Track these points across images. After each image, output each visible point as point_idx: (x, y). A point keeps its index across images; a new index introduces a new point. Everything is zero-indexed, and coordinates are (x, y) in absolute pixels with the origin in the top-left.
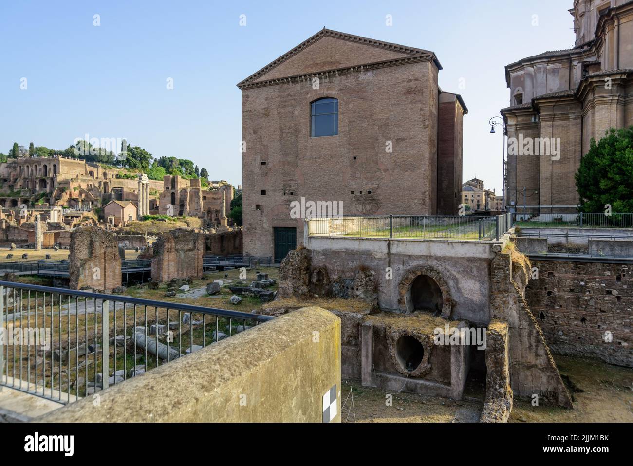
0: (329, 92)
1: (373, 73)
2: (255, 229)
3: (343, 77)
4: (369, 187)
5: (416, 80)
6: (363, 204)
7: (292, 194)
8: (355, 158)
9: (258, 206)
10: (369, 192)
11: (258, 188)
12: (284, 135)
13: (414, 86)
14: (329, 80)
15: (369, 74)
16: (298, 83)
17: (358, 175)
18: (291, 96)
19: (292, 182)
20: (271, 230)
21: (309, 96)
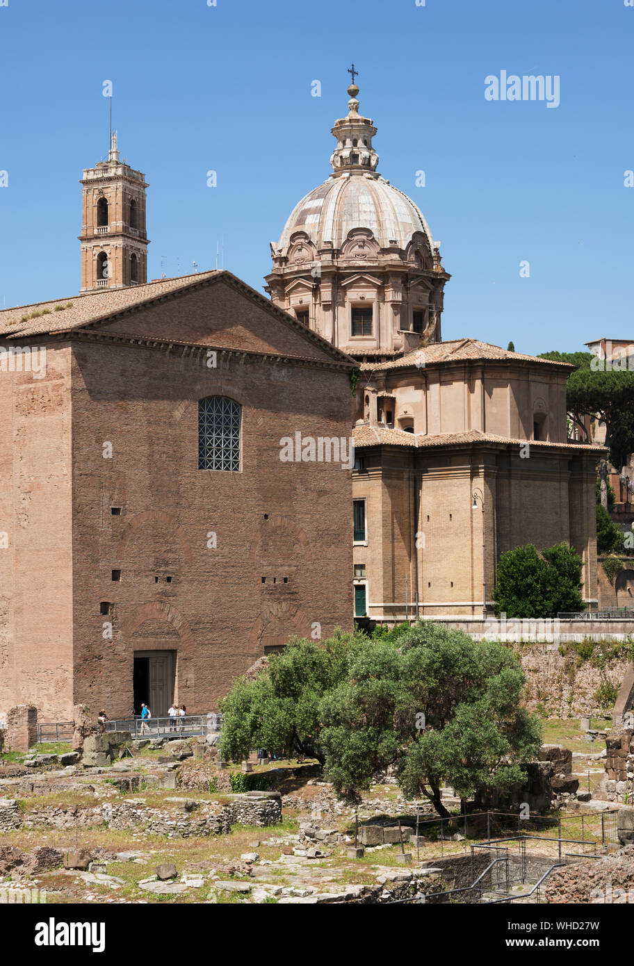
0: (229, 388)
1: (289, 372)
2: (100, 658)
3: (250, 368)
4: (284, 571)
5: (339, 399)
6: (278, 600)
7: (169, 579)
8: (266, 517)
9: (105, 607)
10: (286, 580)
11: (106, 566)
12: (156, 456)
13: (336, 409)
14: (230, 365)
15: (283, 372)
16: (180, 356)
17: (271, 548)
18: (168, 379)
19: (171, 555)
20: (130, 658)
21: (198, 387)
